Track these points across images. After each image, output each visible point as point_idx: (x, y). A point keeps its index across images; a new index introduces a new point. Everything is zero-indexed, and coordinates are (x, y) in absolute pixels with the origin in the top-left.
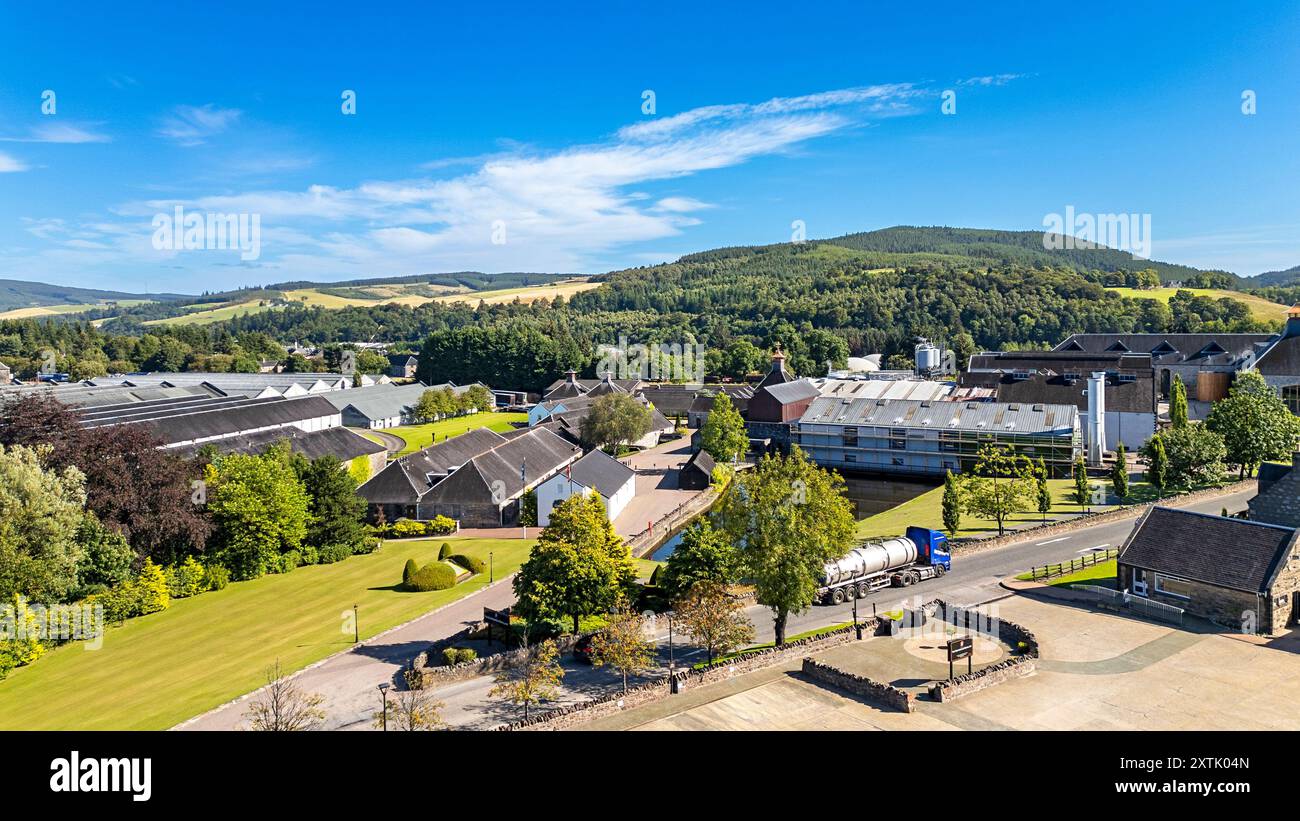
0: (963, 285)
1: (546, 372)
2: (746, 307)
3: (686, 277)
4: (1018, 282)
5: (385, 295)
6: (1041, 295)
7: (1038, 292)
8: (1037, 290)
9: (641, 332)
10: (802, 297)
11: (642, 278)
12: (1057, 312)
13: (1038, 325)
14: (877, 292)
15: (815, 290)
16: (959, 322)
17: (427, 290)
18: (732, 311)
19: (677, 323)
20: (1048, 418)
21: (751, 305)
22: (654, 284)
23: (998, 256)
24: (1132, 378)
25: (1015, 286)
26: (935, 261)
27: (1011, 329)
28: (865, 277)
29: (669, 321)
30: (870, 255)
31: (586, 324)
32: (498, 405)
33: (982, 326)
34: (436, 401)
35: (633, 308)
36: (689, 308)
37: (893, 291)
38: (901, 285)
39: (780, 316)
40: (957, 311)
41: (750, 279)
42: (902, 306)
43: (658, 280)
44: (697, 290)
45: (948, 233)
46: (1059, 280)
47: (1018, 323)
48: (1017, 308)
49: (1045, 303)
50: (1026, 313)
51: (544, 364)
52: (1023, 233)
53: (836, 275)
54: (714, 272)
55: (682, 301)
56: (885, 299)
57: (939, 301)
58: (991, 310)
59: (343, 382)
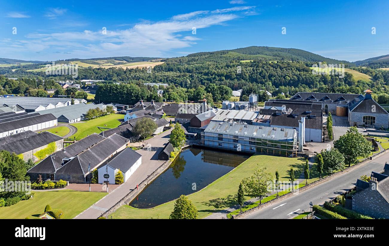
0: (269, 66)
1: (135, 99)
2: (205, 72)
3: (189, 61)
4: (286, 66)
5: (101, 63)
6: (292, 70)
7: (291, 70)
8: (291, 69)
9: (174, 79)
10: (222, 69)
11: (176, 61)
12: (297, 76)
13: (291, 80)
14: (244, 68)
15: (226, 67)
16: (268, 78)
17: (114, 62)
18: (202, 73)
19: (185, 76)
20: (285, 134)
21: (207, 71)
22: (179, 63)
23: (281, 57)
24: (315, 117)
25: (285, 67)
26: (262, 58)
27: (283, 81)
28: (241, 63)
29: (183, 76)
30: (244, 55)
31: (158, 76)
32: (118, 110)
33: (275, 79)
34: (93, 113)
35: (172, 71)
36: (189, 71)
37: (249, 68)
38: (251, 66)
39: (216, 75)
40: (267, 75)
41: (208, 62)
42: (251, 73)
43: (181, 62)
44: (192, 66)
45: (267, 48)
46: (298, 66)
47: (285, 79)
48: (285, 74)
49: (293, 73)
50: (287, 76)
51: (135, 96)
52: (289, 49)
53: (233, 62)
54: (197, 60)
55: (187, 69)
56: (246, 70)
57: (262, 71)
58: (277, 74)
59: (68, 102)
